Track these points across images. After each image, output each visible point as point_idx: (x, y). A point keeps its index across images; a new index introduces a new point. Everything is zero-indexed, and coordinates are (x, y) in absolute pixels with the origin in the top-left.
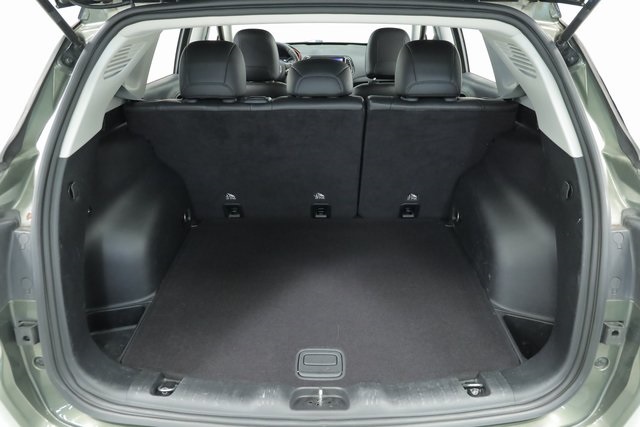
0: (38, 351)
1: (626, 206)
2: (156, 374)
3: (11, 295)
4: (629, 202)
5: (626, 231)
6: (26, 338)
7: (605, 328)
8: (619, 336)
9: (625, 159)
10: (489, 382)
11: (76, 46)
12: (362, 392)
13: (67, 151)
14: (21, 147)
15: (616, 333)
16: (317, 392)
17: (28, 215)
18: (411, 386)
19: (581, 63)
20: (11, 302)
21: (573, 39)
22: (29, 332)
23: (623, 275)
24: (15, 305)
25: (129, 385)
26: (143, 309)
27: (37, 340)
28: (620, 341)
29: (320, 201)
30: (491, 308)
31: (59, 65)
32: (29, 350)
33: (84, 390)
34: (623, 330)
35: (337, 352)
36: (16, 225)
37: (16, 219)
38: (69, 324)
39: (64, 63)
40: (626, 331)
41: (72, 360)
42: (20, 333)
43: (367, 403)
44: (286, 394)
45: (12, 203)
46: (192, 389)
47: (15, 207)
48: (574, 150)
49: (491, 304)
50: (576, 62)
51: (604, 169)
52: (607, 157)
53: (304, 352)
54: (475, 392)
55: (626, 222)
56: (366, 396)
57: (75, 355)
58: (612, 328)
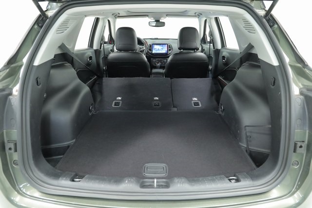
0: (16, 156)
1: (302, 86)
2: (73, 174)
3: (5, 128)
4: (303, 85)
5: (302, 97)
6: (10, 149)
7: (296, 144)
8: (303, 148)
9: (299, 65)
10: (240, 176)
11: (44, 18)
12: (176, 180)
13: (37, 63)
14: (15, 61)
15: (301, 147)
16: (154, 182)
17: (16, 90)
18: (201, 179)
19: (276, 26)
20: (5, 131)
21: (271, 15)
22: (12, 146)
23: (302, 118)
24: (6, 132)
25: (59, 178)
26: (68, 147)
27: (16, 151)
28: (303, 151)
29: (156, 100)
30: (240, 147)
31: (36, 26)
32: (11, 155)
33: (37, 178)
34: (304, 145)
35: (164, 165)
36: (11, 94)
37: (11, 92)
38: (32, 144)
39: (38, 25)
40: (306, 146)
41: (32, 162)
42: (7, 146)
43: (179, 185)
44: (138, 182)
45: (9, 85)
46: (90, 179)
47: (10, 87)
48: (275, 62)
49: (240, 145)
50: (273, 25)
51: (290, 71)
52: (290, 65)
53: (147, 165)
54: (233, 181)
55: (301, 93)
56: (178, 182)
57: (33, 160)
58: (299, 144)
